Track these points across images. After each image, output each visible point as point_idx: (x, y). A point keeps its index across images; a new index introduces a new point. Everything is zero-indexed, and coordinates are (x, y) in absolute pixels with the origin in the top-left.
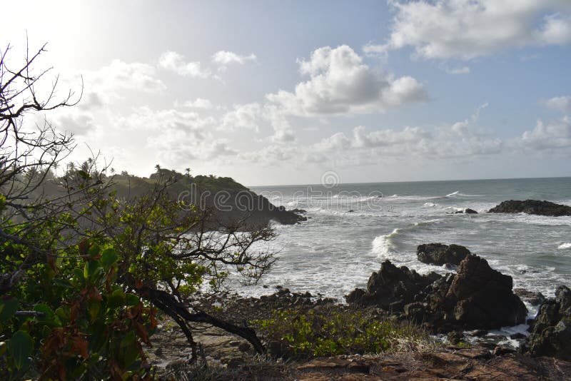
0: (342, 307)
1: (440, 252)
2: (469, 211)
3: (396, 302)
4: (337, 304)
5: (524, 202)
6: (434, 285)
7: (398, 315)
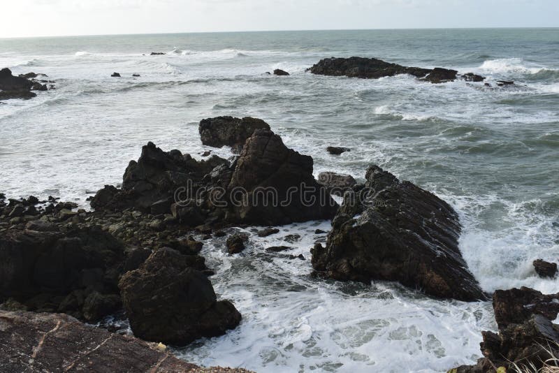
0: (84, 214)
1: (230, 128)
2: (279, 72)
3: (160, 201)
4: (75, 211)
5: (348, 59)
6: (214, 174)
7: (161, 218)
